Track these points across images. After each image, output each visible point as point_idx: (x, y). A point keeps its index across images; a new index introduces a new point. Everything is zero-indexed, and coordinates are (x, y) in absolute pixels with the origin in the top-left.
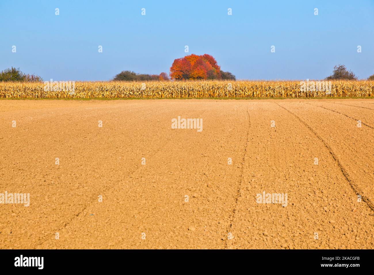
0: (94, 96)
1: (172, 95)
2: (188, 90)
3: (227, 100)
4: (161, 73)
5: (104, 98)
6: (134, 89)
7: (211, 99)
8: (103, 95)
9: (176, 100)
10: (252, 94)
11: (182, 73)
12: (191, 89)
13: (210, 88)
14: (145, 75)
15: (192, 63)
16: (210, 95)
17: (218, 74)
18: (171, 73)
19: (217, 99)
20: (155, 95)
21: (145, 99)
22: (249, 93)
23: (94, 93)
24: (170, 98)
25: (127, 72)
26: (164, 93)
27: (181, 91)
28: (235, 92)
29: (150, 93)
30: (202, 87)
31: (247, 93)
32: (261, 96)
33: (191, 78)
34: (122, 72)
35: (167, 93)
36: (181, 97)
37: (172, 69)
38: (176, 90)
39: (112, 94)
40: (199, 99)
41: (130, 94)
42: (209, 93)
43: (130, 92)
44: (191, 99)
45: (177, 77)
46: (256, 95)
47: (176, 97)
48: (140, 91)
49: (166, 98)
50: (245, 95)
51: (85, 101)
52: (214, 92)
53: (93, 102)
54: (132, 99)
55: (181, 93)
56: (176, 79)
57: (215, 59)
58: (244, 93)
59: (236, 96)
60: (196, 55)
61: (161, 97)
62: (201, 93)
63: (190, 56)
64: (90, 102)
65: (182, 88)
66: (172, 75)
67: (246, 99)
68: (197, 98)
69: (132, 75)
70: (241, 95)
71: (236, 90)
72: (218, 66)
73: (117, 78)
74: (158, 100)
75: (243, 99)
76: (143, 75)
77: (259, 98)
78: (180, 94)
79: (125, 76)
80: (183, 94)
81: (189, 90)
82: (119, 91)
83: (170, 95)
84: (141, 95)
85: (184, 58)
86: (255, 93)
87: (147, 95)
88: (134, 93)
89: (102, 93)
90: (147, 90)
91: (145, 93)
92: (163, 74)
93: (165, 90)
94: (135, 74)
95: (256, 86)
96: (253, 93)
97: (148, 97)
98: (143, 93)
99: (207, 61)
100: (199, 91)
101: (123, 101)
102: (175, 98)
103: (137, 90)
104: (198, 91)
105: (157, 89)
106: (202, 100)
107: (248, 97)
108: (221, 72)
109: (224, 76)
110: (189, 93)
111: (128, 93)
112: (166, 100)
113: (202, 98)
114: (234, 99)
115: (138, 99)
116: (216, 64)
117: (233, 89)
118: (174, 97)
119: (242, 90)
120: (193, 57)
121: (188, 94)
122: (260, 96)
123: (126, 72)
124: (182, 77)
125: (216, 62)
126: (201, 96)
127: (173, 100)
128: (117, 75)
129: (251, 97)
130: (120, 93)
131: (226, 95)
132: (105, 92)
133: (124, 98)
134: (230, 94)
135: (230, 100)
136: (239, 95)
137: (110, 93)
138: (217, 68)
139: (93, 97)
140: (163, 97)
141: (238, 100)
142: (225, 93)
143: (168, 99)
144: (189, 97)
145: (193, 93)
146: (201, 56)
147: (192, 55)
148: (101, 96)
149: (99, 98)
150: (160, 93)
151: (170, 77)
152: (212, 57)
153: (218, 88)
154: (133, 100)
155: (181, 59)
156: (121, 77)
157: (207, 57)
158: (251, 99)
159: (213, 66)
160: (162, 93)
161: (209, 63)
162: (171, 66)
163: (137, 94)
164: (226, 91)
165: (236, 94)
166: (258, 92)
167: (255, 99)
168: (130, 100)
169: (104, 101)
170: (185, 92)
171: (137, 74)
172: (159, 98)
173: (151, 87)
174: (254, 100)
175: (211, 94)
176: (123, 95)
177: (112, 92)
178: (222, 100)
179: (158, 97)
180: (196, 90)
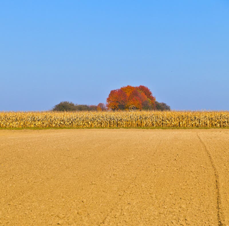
0: (26, 125)
1: (102, 124)
2: (116, 120)
3: (154, 130)
4: (99, 104)
5: (37, 128)
6: (65, 119)
7: (139, 128)
8: (35, 124)
9: (104, 129)
10: (178, 124)
11: (118, 104)
12: (120, 119)
13: (138, 118)
14: (83, 106)
15: (128, 94)
16: (138, 125)
17: (153, 104)
18: (107, 103)
19: (144, 129)
20: (85, 124)
21: (75, 129)
22: (176, 123)
23: (26, 123)
24: (99, 128)
25: (66, 103)
26: (94, 123)
27: (109, 121)
28: (161, 122)
29: (80, 122)
30: (130, 117)
31: (173, 122)
32: (187, 126)
33: (126, 108)
34: (61, 103)
35: (97, 123)
36: (110, 126)
37: (108, 100)
38: (105, 120)
39: (43, 124)
40: (127, 128)
41: (61, 124)
42: (137, 122)
43: (61, 122)
44: (119, 128)
45: (114, 108)
46: (182, 125)
47: (105, 126)
48: (70, 121)
49: (95, 127)
50: (172, 125)
51: (17, 130)
52: (142, 122)
53: (25, 131)
54: (62, 129)
55: (110, 123)
56: (113, 109)
57: (150, 91)
58: (170, 122)
59: (163, 125)
60: (132, 86)
61: (90, 126)
62: (129, 123)
63: (126, 88)
64: (22, 131)
65: (111, 118)
66: (108, 106)
67: (172, 129)
68: (125, 128)
69: (71, 105)
70: (167, 125)
71: (163, 120)
72: (153, 98)
73: (56, 108)
74: (87, 129)
75: (169, 129)
76: (81, 105)
77: (185, 128)
78: (108, 123)
79: (63, 107)
80: (112, 124)
81: (118, 120)
82: (50, 121)
83: (99, 125)
84: (71, 125)
85: (120, 89)
86: (181, 123)
87: (77, 125)
88: (65, 123)
89: (34, 123)
90: (77, 120)
91: (75, 123)
92: (101, 105)
93: (95, 121)
94: (73, 105)
95: (182, 116)
96: (180, 123)
97: (78, 127)
98: (73, 123)
99: (143, 92)
100: (128, 121)
101: (53, 130)
102: (103, 128)
103: (67, 119)
104: (126, 121)
105: (87, 119)
106: (130, 129)
107: (175, 127)
108: (156, 102)
109: (159, 106)
110: (117, 122)
111: (59, 122)
112: (95, 129)
113: (130, 128)
114: (160, 129)
115: (69, 128)
116: (151, 95)
117: (160, 119)
118: (103, 126)
119: (169, 120)
120: (129, 89)
121: (117, 124)
122: (185, 126)
123: (64, 102)
124: (118, 107)
125: (151, 93)
126: (129, 126)
127: (101, 129)
128: (56, 106)
129: (177, 126)
130: (51, 122)
131: (153, 125)
132: (37, 122)
133: (55, 127)
134: (157, 123)
135: (156, 130)
136: (166, 125)
137: (42, 123)
138: (152, 99)
139: (25, 127)
140: (92, 127)
141: (164, 130)
142: (152, 123)
143: (97, 128)
144: (117, 126)
145: (121, 122)
146: (136, 88)
147: (128, 86)
148: (33, 126)
149: (31, 128)
150: (90, 123)
151: (107, 108)
152: (147, 88)
153: (146, 118)
154: (64, 129)
155: (117, 90)
156: (60, 108)
157: (142, 88)
158: (177, 129)
159: (148, 97)
160: (92, 123)
161: (144, 94)
162: (108, 97)
163: (68, 123)
164: (154, 121)
165: (162, 124)
166: (184, 122)
167: (181, 128)
168: (61, 129)
169: (35, 130)
170: (114, 121)
171: (75, 105)
172: (88, 128)
173: (81, 117)
174: (180, 130)
175: (139, 123)
176: (54, 125)
177: (44, 122)
178: (149, 130)
179: (88, 126)
180: (124, 120)
